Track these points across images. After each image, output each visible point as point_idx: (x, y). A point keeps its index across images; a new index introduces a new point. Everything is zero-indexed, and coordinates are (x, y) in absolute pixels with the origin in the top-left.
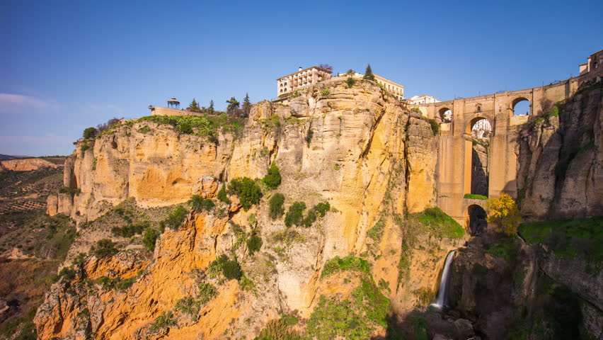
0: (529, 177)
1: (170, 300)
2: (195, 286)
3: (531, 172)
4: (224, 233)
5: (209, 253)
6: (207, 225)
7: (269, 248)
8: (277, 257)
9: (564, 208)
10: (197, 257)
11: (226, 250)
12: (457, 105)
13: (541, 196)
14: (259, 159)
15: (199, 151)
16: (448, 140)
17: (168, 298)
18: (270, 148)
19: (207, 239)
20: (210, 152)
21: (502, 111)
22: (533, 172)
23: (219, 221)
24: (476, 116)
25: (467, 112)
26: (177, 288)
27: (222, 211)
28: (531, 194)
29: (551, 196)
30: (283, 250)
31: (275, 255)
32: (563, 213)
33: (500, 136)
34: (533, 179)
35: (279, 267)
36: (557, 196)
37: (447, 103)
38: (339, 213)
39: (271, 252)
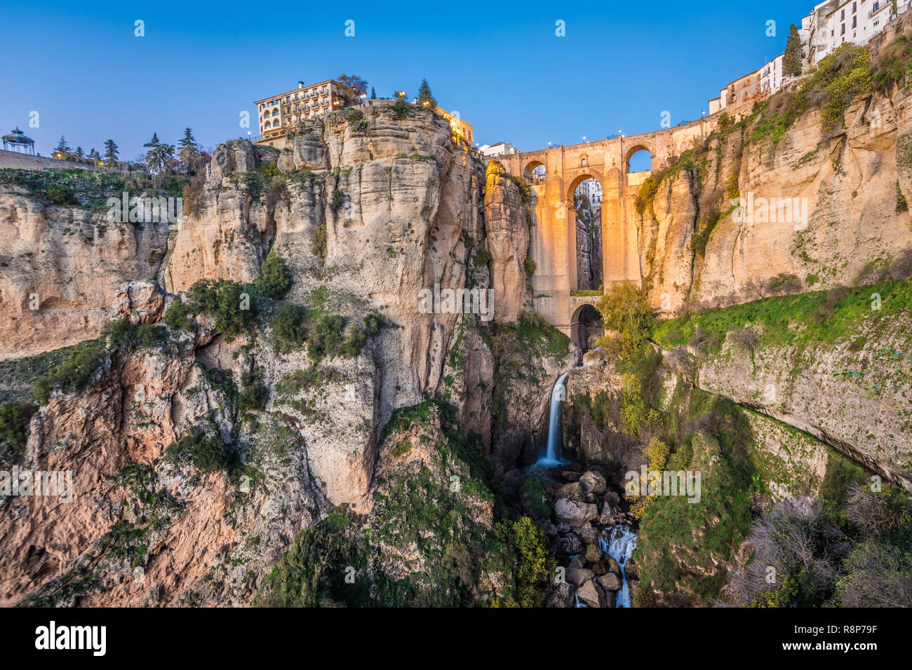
0: (657, 258)
1: (76, 539)
2: (135, 500)
3: (659, 251)
4: (189, 387)
5: (158, 430)
6: (149, 375)
7: (283, 402)
8: (302, 417)
9: (706, 297)
10: (131, 442)
11: (197, 418)
12: (553, 157)
13: (675, 283)
14: (242, 247)
15: (97, 241)
16: (543, 210)
17: (72, 536)
18: (262, 226)
19: (152, 404)
20: (122, 242)
21: (616, 166)
22: (662, 249)
23: (176, 365)
24: (580, 172)
25: (567, 167)
26: (90, 513)
27: (181, 346)
28: (662, 281)
29: (687, 281)
30: (312, 403)
31: (298, 414)
32: (707, 301)
33: (614, 201)
34: (663, 260)
35: (307, 432)
36: (695, 281)
37: (539, 153)
38: (400, 329)
39: (287, 410)
